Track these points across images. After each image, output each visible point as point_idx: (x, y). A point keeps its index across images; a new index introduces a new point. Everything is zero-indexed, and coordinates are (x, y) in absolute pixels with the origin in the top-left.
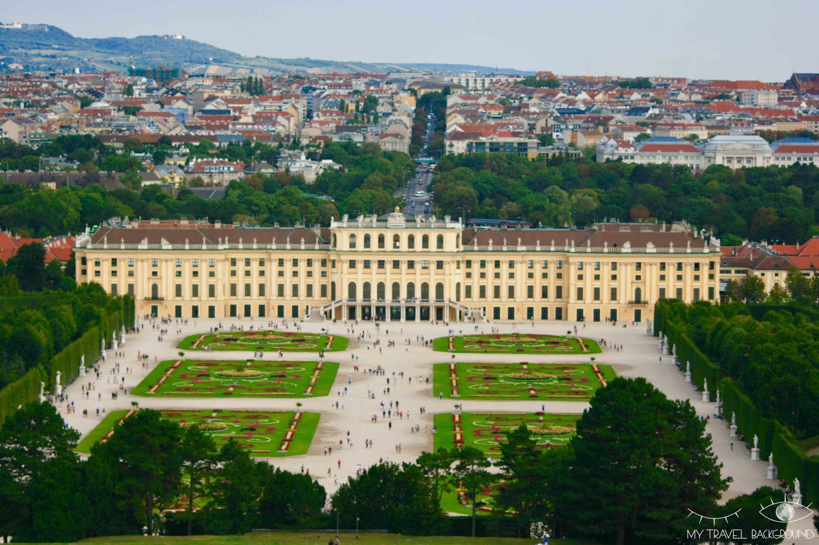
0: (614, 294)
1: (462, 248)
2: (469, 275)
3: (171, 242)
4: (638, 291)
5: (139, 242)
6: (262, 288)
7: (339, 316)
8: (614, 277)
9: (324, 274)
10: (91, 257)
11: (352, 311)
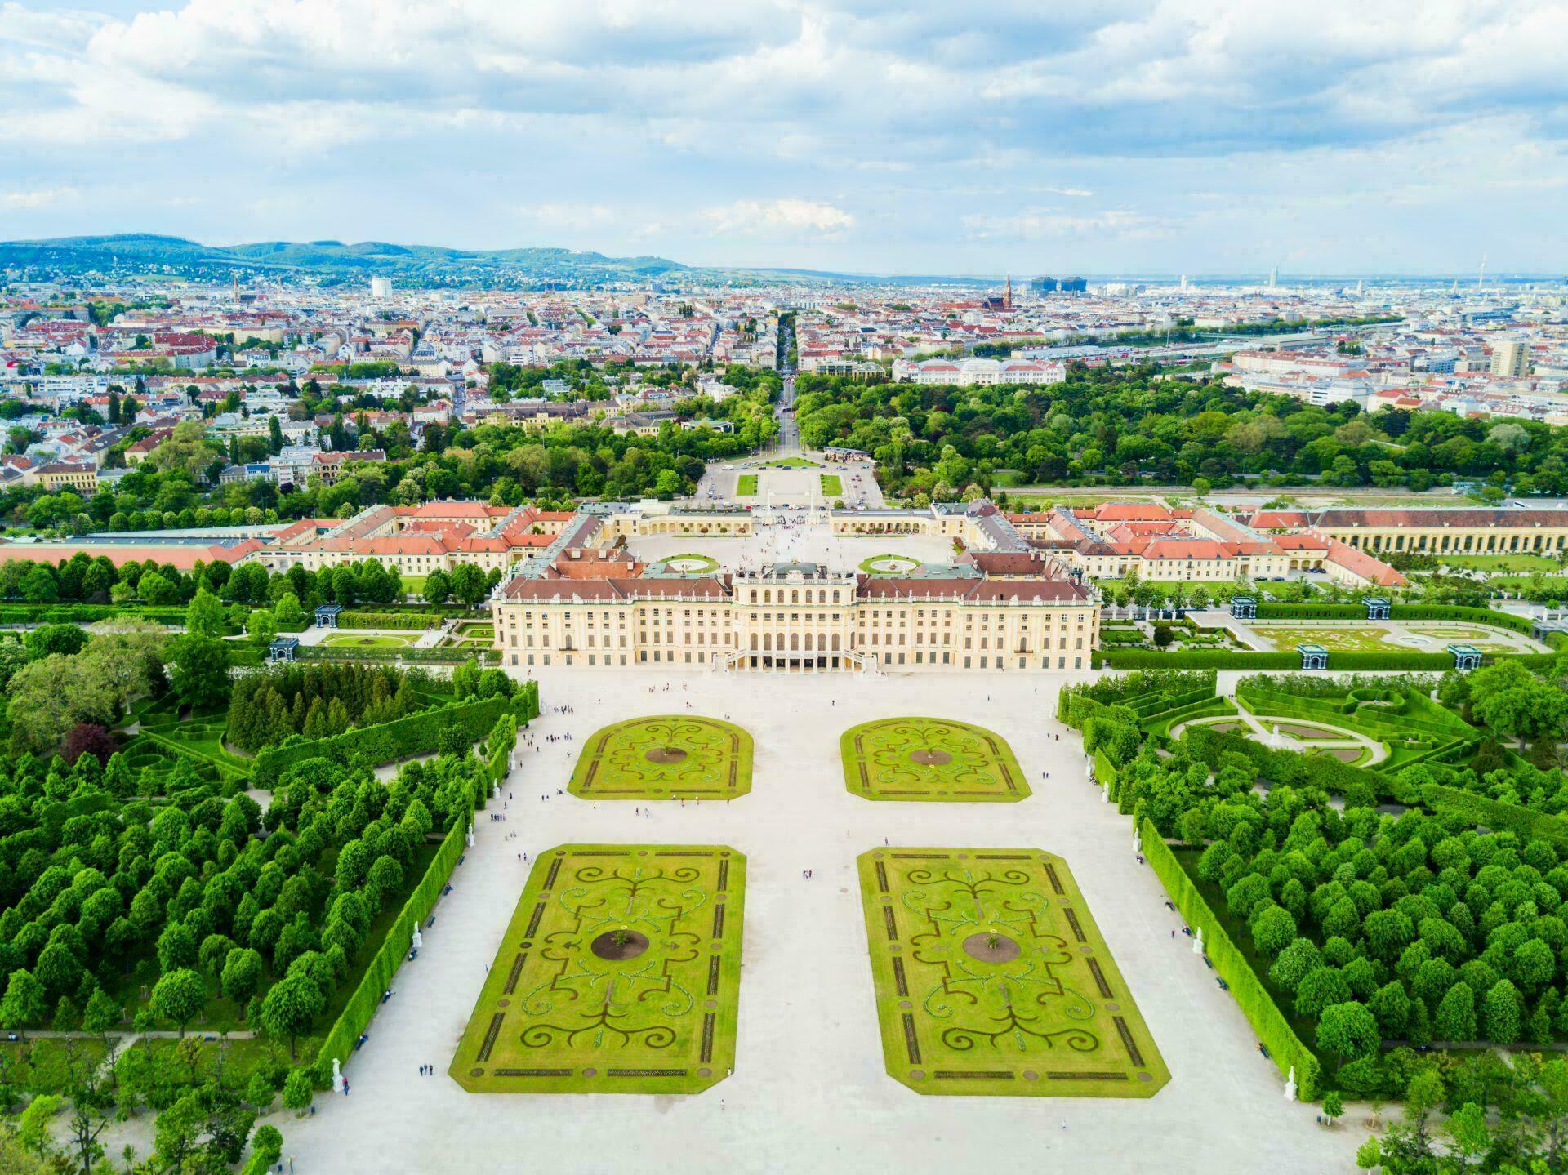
0: (1000, 643)
1: (856, 599)
2: (862, 624)
3: (583, 596)
4: (1024, 641)
5: (551, 596)
6: (670, 636)
7: (741, 665)
8: (1001, 628)
9: (727, 624)
10: (507, 610)
11: (754, 662)
